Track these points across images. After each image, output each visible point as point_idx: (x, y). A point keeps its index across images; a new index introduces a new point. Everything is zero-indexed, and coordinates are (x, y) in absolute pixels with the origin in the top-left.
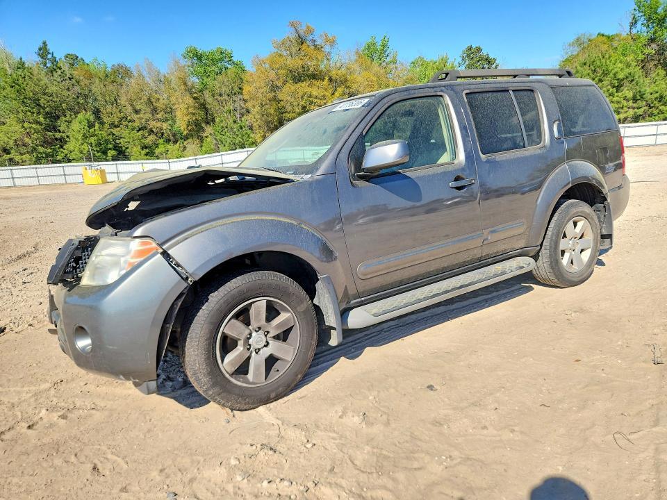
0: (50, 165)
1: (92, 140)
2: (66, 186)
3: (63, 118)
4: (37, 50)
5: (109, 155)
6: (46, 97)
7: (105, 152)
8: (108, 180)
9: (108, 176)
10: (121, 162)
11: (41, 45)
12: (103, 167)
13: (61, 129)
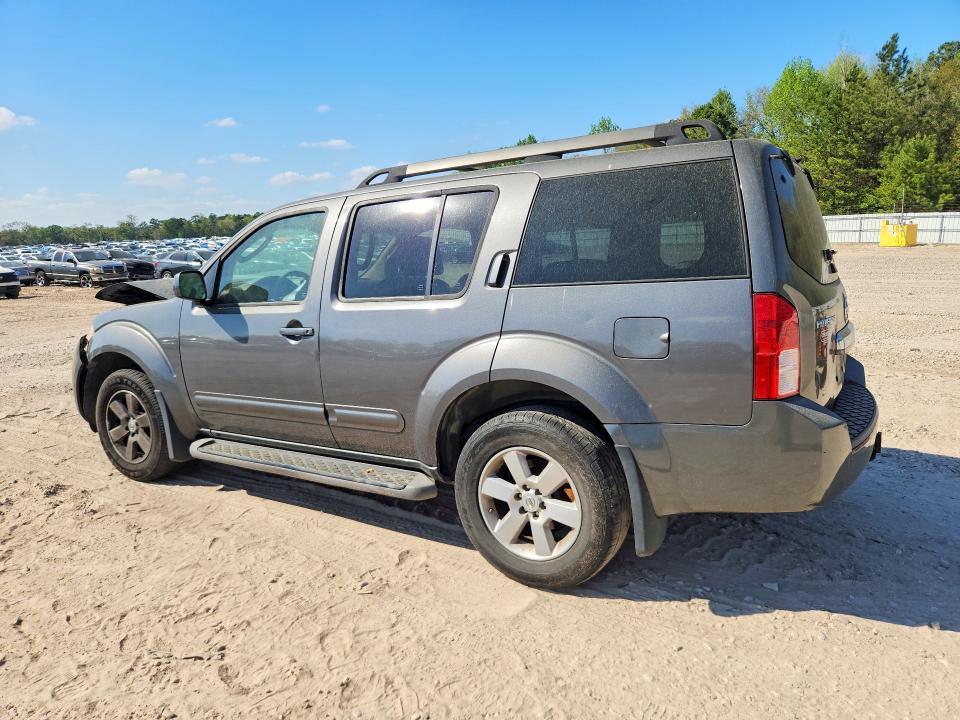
0: (848, 216)
1: (917, 178)
2: (858, 246)
3: (888, 148)
4: (879, 49)
5: (941, 201)
6: (874, 117)
7: (934, 198)
8: (919, 241)
9: (919, 234)
10: (952, 213)
11: (890, 40)
12: (915, 221)
13: (882, 163)
